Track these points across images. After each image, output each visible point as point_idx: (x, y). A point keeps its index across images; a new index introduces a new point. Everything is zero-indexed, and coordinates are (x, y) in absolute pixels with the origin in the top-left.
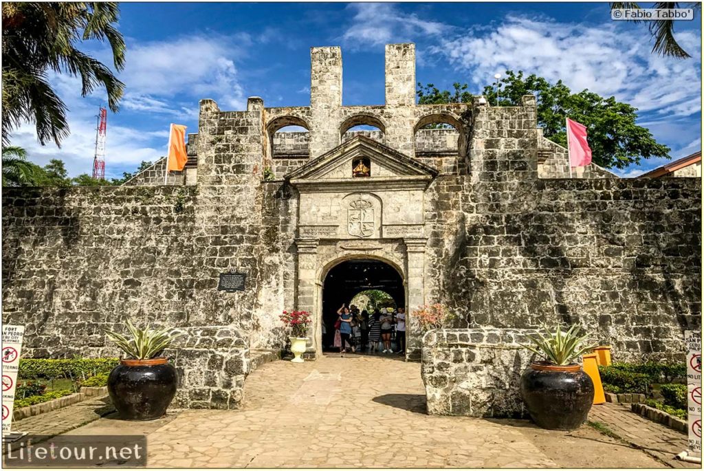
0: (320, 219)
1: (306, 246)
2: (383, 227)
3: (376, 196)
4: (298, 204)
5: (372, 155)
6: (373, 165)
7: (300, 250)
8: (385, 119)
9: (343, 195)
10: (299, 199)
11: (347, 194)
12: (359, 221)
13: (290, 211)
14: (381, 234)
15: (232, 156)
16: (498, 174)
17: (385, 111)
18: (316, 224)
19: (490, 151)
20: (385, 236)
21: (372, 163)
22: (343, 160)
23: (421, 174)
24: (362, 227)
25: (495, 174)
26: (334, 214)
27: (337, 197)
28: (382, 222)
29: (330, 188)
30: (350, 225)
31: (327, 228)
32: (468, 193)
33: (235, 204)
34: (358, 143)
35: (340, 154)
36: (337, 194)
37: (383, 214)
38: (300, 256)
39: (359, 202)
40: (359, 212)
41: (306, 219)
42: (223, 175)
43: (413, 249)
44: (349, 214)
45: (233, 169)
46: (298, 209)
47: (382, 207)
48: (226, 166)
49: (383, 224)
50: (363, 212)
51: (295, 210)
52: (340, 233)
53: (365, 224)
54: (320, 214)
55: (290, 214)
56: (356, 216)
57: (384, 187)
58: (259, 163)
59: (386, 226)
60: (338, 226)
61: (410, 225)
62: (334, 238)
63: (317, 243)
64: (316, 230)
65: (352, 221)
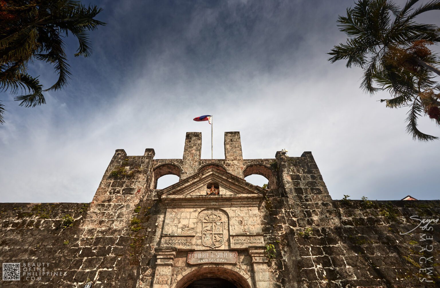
0: (180, 231)
1: (165, 257)
2: (231, 238)
3: (223, 211)
4: (164, 218)
5: (221, 181)
6: (221, 189)
8: (226, 167)
9: (199, 210)
10: (165, 213)
11: (202, 209)
12: (211, 232)
13: (156, 224)
14: (229, 245)
15: (125, 182)
16: (305, 197)
17: (226, 162)
18: (176, 235)
19: (296, 182)
20: (233, 246)
21: (220, 187)
22: (201, 184)
23: (255, 193)
24: (213, 238)
25: (303, 196)
26: (192, 226)
27: (195, 211)
28: (229, 233)
30: (204, 236)
31: (184, 238)
32: (289, 210)
33: (115, 218)
34: (211, 173)
35: (199, 179)
36: (195, 209)
37: (230, 226)
38: (157, 268)
39: (211, 216)
40: (211, 225)
41: (169, 230)
42: (114, 195)
43: (258, 260)
44: (204, 226)
45: (123, 191)
46: (164, 221)
47: (229, 220)
48: (118, 189)
49: (231, 234)
50: (214, 224)
51: (161, 223)
52: (195, 244)
53: (216, 235)
54: (180, 225)
55: (157, 226)
56: (209, 228)
57: (230, 203)
58: (142, 187)
59: (233, 236)
60: (194, 236)
61: (252, 236)
62: (190, 248)
63: (174, 253)
64: (175, 240)
65: (205, 233)
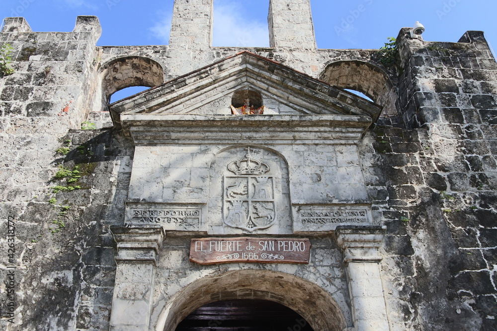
0: (168, 192)
1: (136, 245)
3: (275, 153)
5: (265, 86)
6: (266, 104)
7: (123, 255)
10: (132, 156)
12: (245, 198)
13: (112, 180)
15: (32, 89)
18: (160, 200)
19: (446, 95)
20: (298, 227)
22: (217, 93)
23: (353, 114)
24: (251, 210)
26: (198, 183)
28: (290, 201)
29: (192, 135)
30: (227, 205)
31: (180, 209)
32: (429, 156)
35: (211, 80)
36: (203, 148)
37: (291, 186)
38: (121, 267)
39: (244, 164)
40: (244, 182)
41: (143, 190)
43: (358, 254)
44: (226, 185)
45: (27, 109)
46: (129, 173)
48: (15, 104)
49: (294, 201)
50: (251, 181)
51: (122, 177)
52: (210, 221)
53: (258, 205)
54: (169, 182)
55: (113, 184)
56: (239, 190)
57: (290, 135)
58: (73, 101)
59: (299, 206)
60: (203, 205)
61: (345, 205)
62: (195, 230)
63: (158, 237)
64: (160, 213)
65: (230, 199)
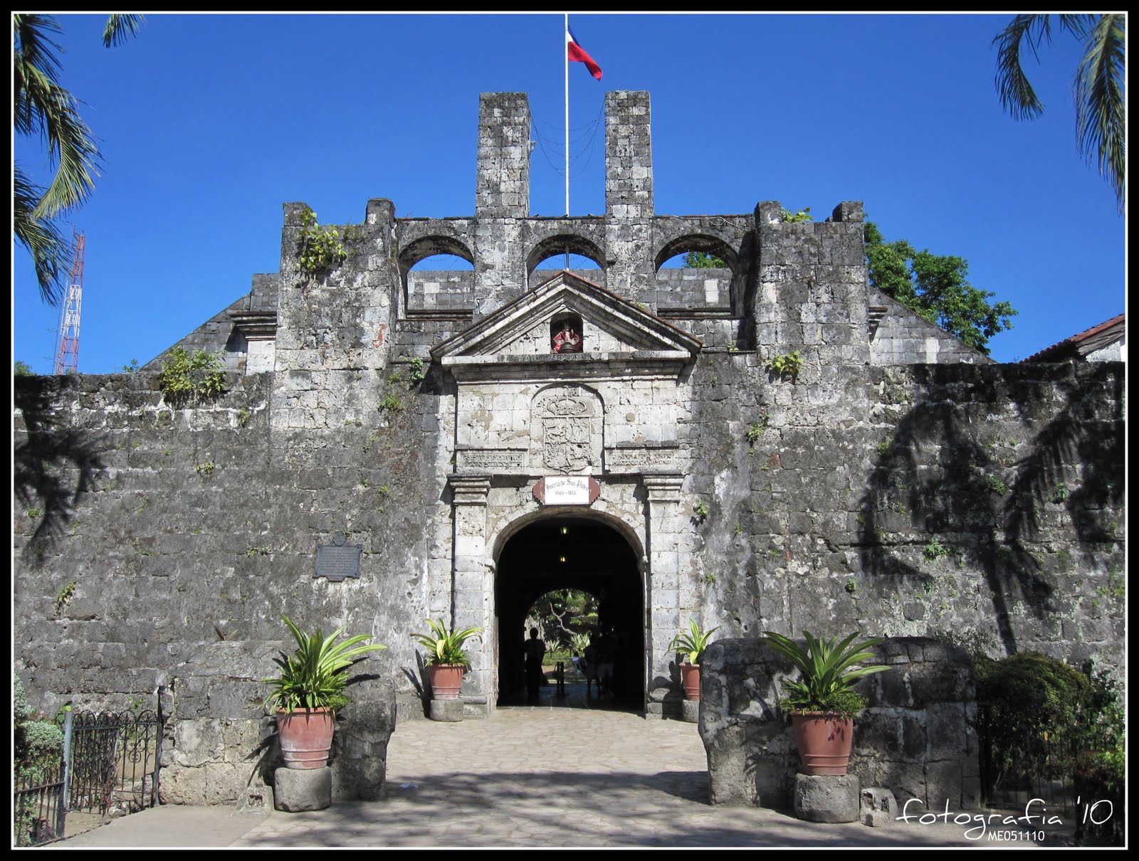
0: (493, 436)
1: (469, 489)
2: (606, 453)
3: (592, 390)
4: (455, 404)
5: (585, 309)
6: (587, 329)
7: (460, 498)
9: (534, 388)
10: (456, 395)
11: (541, 385)
12: (563, 439)
14: (603, 467)
15: (338, 312)
16: (803, 350)
17: (605, 227)
18: (487, 446)
20: (610, 469)
21: (585, 326)
22: (536, 320)
23: (674, 349)
24: (569, 451)
26: (519, 426)
27: (524, 391)
28: (603, 442)
29: (511, 374)
30: (546, 447)
31: (505, 454)
34: (561, 288)
36: (523, 387)
37: (606, 426)
38: (458, 509)
39: (563, 403)
40: (563, 422)
41: (470, 435)
42: (321, 349)
43: (658, 495)
44: (545, 427)
46: (455, 415)
47: (604, 413)
49: (607, 445)
50: (569, 421)
51: (449, 416)
52: (530, 464)
53: (574, 447)
54: (493, 426)
55: (439, 426)
56: (557, 431)
57: (608, 372)
58: (384, 325)
59: (610, 449)
60: (525, 450)
61: (654, 448)
62: (519, 473)
63: (487, 483)
64: (486, 457)
65: (549, 441)
